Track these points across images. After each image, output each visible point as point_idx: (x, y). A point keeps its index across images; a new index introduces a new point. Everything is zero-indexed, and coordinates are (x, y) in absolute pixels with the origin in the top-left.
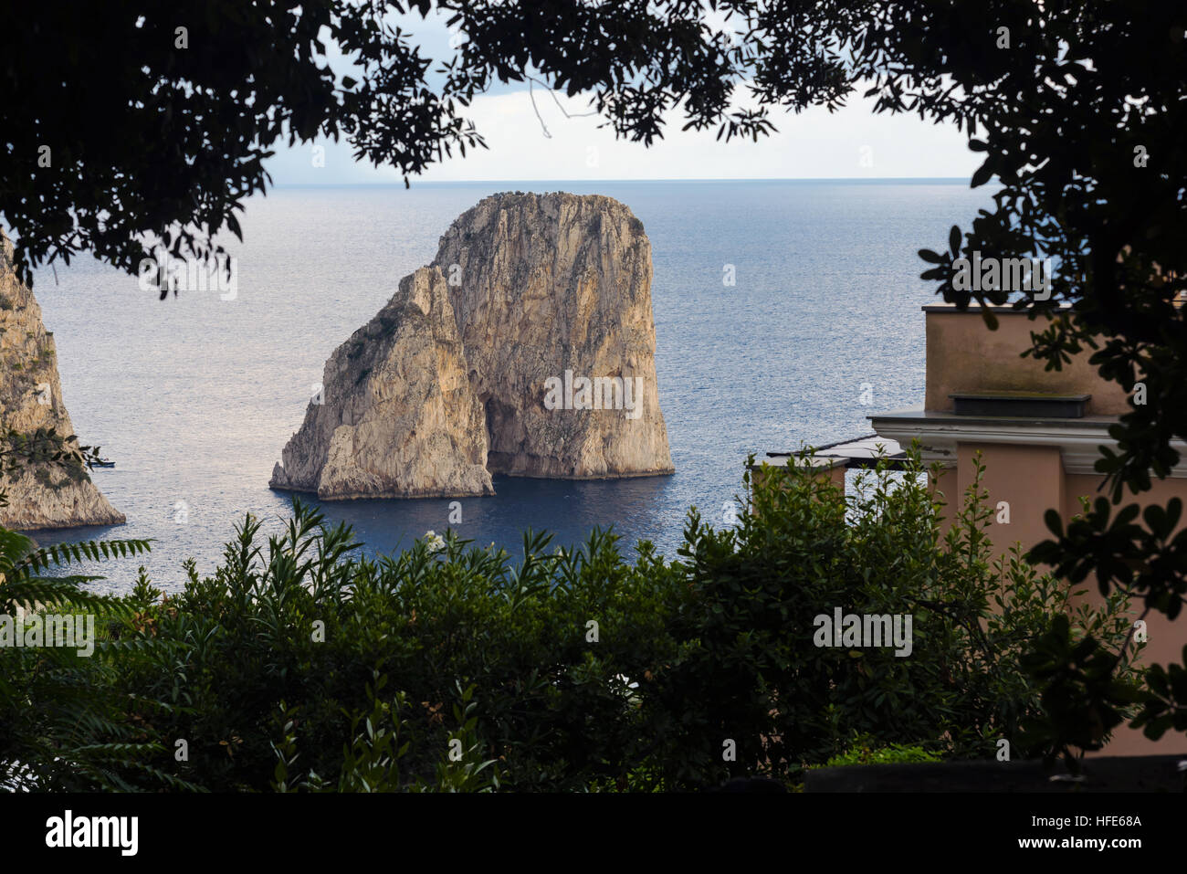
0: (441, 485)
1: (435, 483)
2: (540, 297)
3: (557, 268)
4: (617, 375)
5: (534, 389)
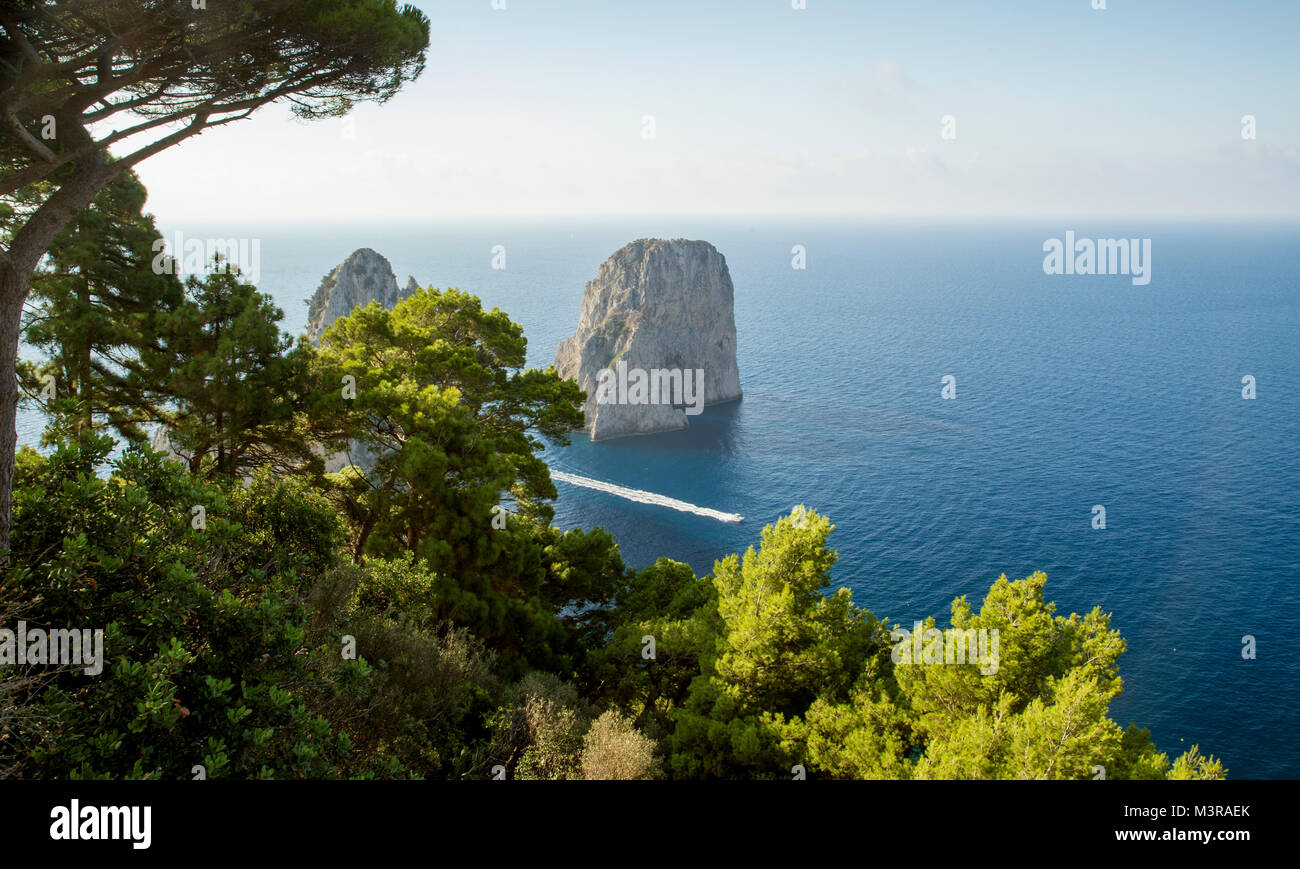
0: (662, 424)
1: (659, 424)
2: (676, 301)
3: (684, 283)
4: (720, 345)
5: (674, 354)
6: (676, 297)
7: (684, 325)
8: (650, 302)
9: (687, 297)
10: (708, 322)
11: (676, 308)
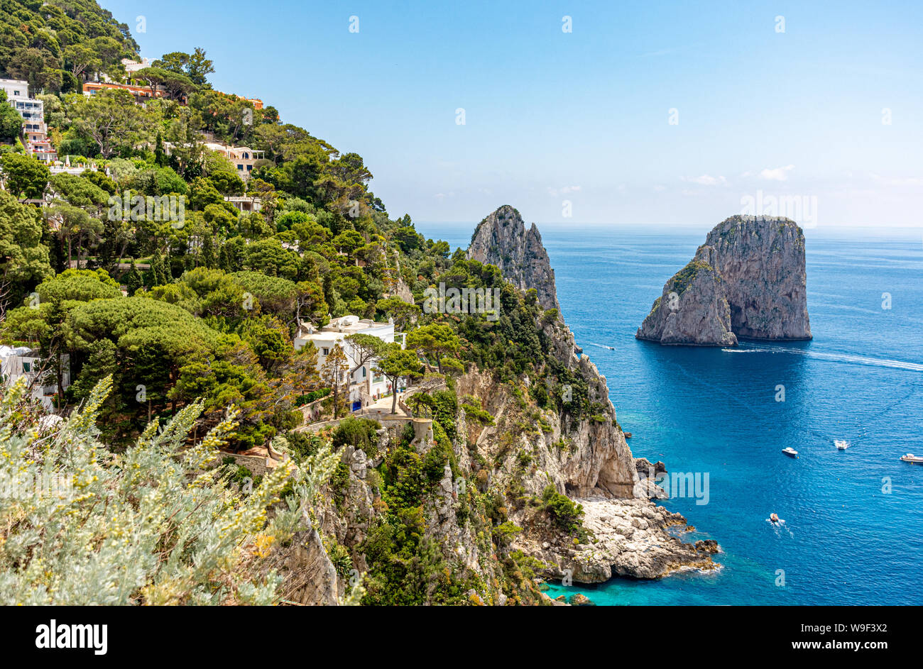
2: (755, 261)
3: (763, 247)
4: (790, 295)
5: (751, 300)
6: (755, 258)
7: (761, 279)
8: (735, 260)
9: (765, 259)
10: (779, 278)
11: (756, 266)
